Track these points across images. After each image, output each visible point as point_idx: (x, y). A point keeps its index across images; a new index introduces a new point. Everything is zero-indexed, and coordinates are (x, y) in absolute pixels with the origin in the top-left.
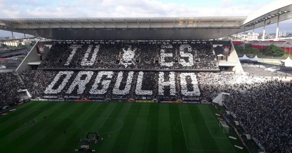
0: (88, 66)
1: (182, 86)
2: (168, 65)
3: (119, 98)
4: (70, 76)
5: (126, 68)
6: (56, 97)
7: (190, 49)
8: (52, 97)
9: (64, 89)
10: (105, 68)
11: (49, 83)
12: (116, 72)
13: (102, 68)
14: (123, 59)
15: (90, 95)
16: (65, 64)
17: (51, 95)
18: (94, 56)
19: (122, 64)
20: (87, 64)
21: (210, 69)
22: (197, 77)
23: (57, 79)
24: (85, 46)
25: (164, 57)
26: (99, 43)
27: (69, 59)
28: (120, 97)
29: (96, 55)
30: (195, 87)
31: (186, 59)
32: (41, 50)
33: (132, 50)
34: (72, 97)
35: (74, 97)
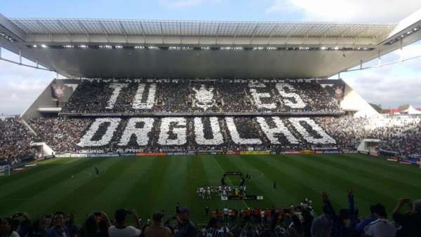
0: (145, 109)
1: (301, 133)
2: (265, 106)
3: (210, 149)
4: (118, 124)
5: (206, 112)
6: (102, 151)
7: (291, 88)
8: (95, 151)
9: (113, 140)
10: (172, 112)
11: (84, 133)
12: (190, 118)
13: (167, 113)
15: (160, 147)
16: (107, 108)
17: (92, 148)
20: (143, 107)
21: (331, 111)
22: (316, 123)
23: (95, 126)
24: (135, 86)
25: (258, 97)
26: (154, 82)
27: (111, 100)
28: (212, 148)
29: (154, 97)
30: (322, 133)
31: (293, 100)
32: (59, 91)
34: (130, 150)
35: (134, 151)
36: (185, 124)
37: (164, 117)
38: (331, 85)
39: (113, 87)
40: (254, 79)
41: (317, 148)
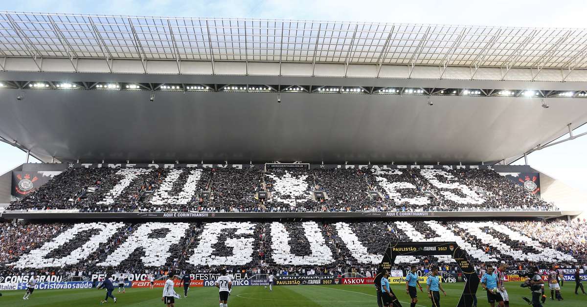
0: (174, 205)
1: (493, 246)
2: (414, 201)
4: (114, 232)
5: (294, 210)
7: (450, 177)
8: (42, 278)
9: (91, 257)
11: (37, 246)
12: (263, 222)
13: (217, 212)
14: (278, 193)
16: (100, 203)
17: (38, 272)
18: (190, 188)
19: (279, 200)
20: (171, 202)
22: (513, 229)
23: (66, 237)
26: (200, 167)
27: (112, 192)
28: (309, 273)
29: (195, 187)
30: (535, 245)
32: (25, 184)
33: (297, 178)
35: (132, 277)
36: (252, 232)
37: (211, 220)
38: (515, 175)
39: (123, 173)
40: (381, 164)
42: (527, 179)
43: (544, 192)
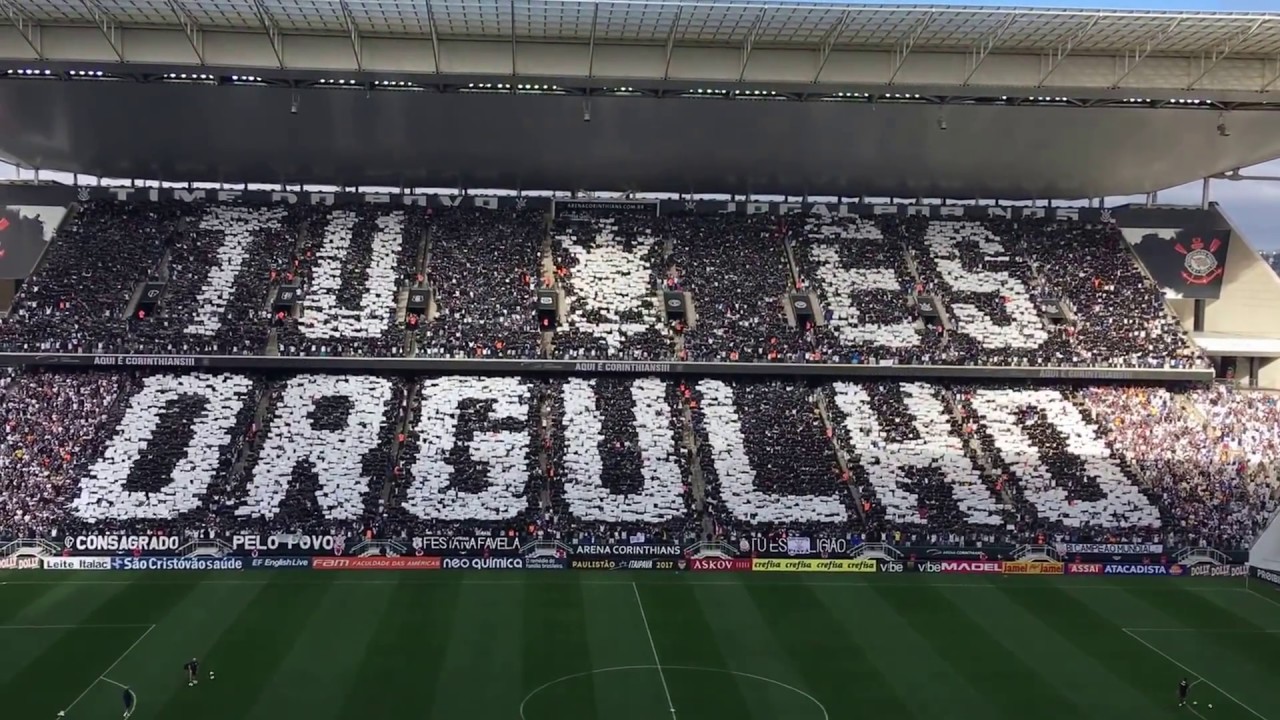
0: (354, 339)
1: (1018, 470)
2: (883, 335)
3: (627, 543)
4: (237, 406)
5: (615, 357)
6: (171, 542)
7: (992, 248)
8: (143, 541)
9: (218, 486)
10: (471, 352)
11: (95, 450)
12: (545, 380)
13: (448, 357)
14: (581, 302)
15: (413, 525)
16: (191, 329)
17: (132, 526)
18: (381, 280)
19: (584, 326)
20: (346, 329)
21: (1152, 367)
22: (1086, 417)
23: (140, 421)
24: (309, 219)
25: (845, 290)
26: (397, 203)
27: (208, 293)
28: (633, 540)
29: (393, 276)
30: (1107, 475)
31: (992, 306)
33: (628, 248)
34: (290, 540)
35: (305, 541)
36: (520, 412)
37: (435, 372)
38: (1167, 234)
39: (217, 225)
41: (1078, 548)
42: (1197, 244)
43: (1231, 281)
